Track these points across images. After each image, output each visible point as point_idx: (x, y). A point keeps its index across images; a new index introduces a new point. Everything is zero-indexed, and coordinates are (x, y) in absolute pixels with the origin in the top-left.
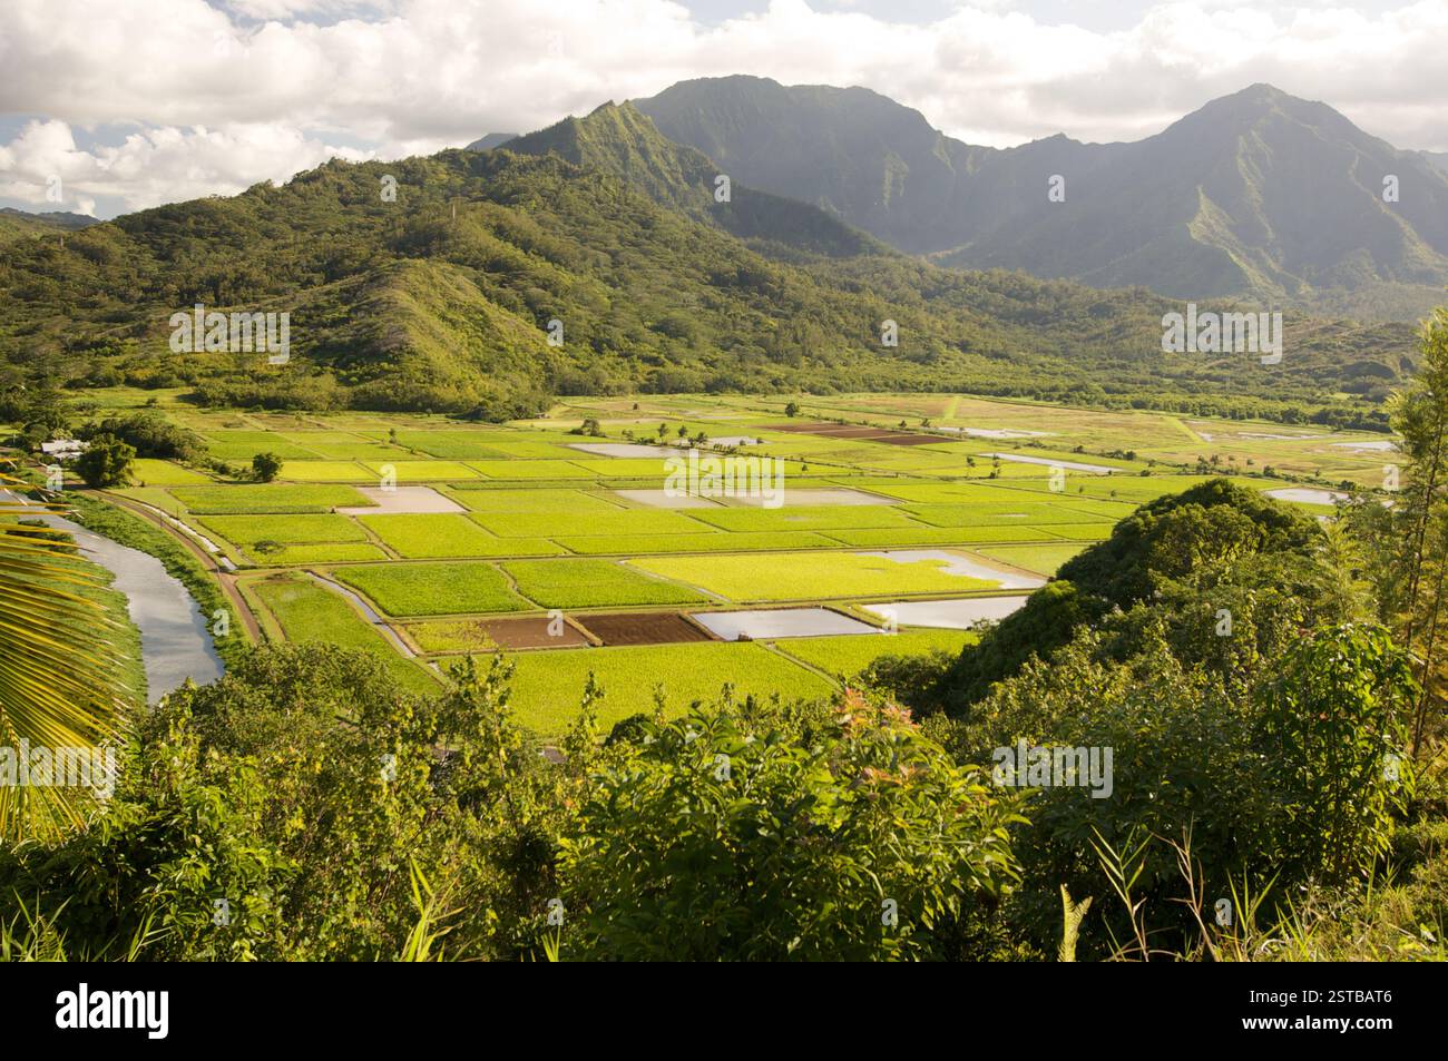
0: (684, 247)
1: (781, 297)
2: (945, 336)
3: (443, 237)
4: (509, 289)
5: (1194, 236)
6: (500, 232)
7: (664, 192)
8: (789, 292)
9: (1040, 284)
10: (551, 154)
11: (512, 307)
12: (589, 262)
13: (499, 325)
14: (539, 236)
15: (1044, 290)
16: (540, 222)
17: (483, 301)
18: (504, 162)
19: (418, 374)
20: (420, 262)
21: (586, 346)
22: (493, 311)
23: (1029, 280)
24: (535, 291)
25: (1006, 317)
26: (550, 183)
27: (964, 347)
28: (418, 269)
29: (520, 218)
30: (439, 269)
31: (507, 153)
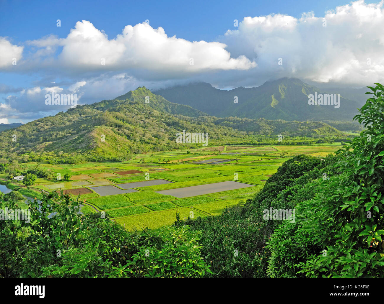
0: (160, 118)
1: (183, 127)
2: (221, 133)
3: (104, 120)
4: (120, 131)
5: (272, 106)
6: (117, 118)
7: (154, 106)
8: (185, 126)
9: (240, 119)
10: (127, 100)
11: (121, 135)
12: (138, 123)
13: (119, 140)
14: (126, 118)
15: (242, 121)
16: (126, 115)
17: (114, 134)
18: (116, 102)
19: (101, 153)
20: (99, 127)
21: (139, 142)
22: (117, 136)
23: (238, 119)
24: (126, 131)
25: (234, 128)
26: (127, 106)
27: (225, 134)
28: (98, 128)
29: (121, 114)
30: (103, 127)
31: (117, 100)
